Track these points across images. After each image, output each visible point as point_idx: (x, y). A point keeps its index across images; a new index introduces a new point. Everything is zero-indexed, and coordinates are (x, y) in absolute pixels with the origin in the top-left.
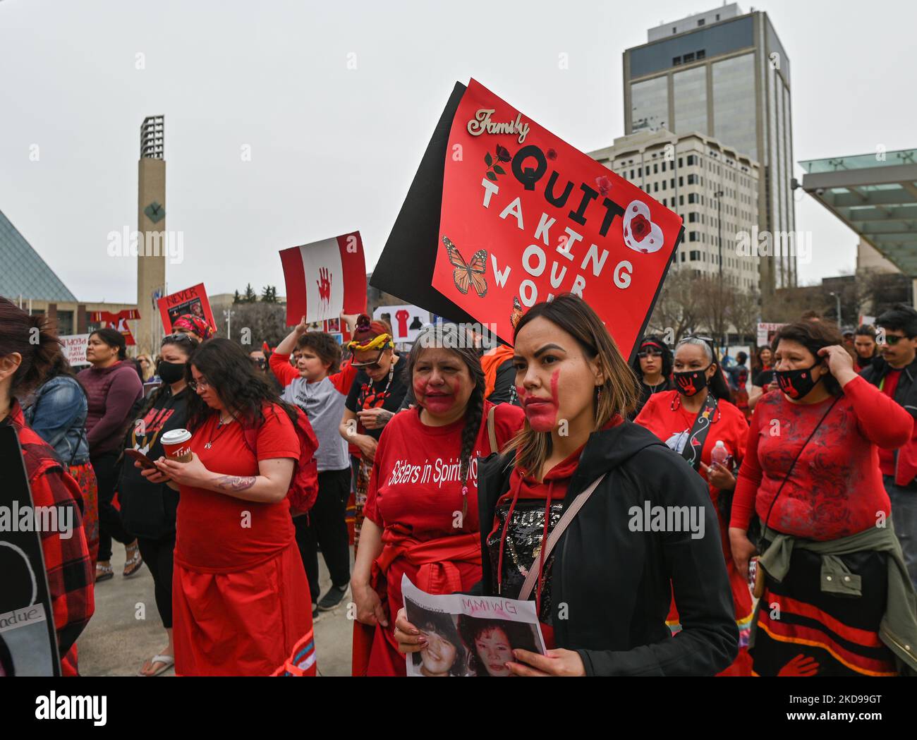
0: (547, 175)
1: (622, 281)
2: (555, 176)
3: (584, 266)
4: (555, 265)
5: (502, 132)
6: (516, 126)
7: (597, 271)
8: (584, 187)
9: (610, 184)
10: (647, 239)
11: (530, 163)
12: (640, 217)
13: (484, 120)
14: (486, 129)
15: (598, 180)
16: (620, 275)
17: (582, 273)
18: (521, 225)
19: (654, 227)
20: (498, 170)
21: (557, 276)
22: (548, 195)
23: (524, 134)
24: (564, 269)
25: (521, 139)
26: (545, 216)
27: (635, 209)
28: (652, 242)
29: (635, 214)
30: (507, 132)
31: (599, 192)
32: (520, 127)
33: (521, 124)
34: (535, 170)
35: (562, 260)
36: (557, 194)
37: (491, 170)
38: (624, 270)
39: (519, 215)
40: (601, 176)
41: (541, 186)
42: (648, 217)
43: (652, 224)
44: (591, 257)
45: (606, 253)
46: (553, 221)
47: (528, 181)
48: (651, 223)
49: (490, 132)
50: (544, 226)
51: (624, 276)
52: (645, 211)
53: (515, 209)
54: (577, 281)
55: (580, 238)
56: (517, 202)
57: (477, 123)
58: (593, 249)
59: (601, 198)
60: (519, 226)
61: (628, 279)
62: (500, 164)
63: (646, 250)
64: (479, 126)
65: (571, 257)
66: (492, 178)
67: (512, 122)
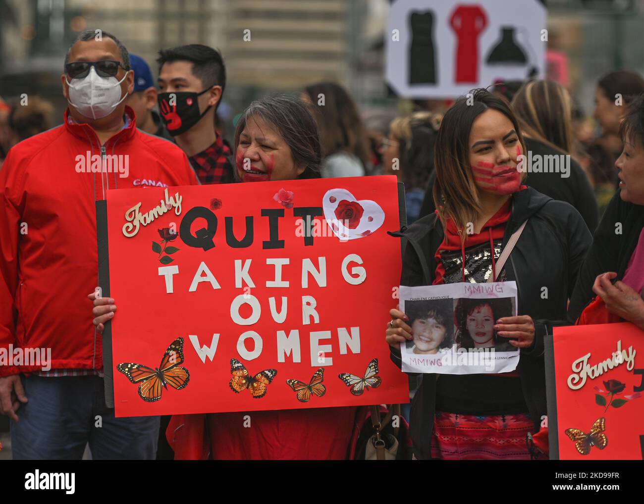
0: (221, 225)
1: (356, 276)
2: (229, 221)
3: (305, 284)
4: (272, 301)
5: (157, 217)
6: (167, 202)
7: (322, 281)
8: (264, 213)
9: (291, 193)
10: (364, 219)
11: (199, 224)
12: (344, 203)
13: (135, 218)
14: (141, 224)
15: (276, 197)
16: (350, 271)
17: (306, 292)
18: (216, 285)
19: (363, 203)
20: (169, 251)
21: (279, 310)
22: (232, 242)
23: (179, 203)
24: (285, 300)
25: (178, 211)
26: (238, 263)
27: (332, 200)
28: (371, 219)
29: (336, 205)
30: (161, 214)
31: (283, 207)
32: (172, 201)
33: (171, 198)
34: (206, 228)
35: (278, 293)
36: (240, 235)
37: (164, 254)
38: (352, 264)
39: (211, 278)
40: (278, 192)
41: (219, 239)
42: (351, 198)
43: (361, 202)
44: (309, 273)
45: (322, 261)
46: (248, 262)
47: (204, 242)
48: (358, 202)
49: (145, 225)
50: (242, 272)
51: (355, 270)
52: (344, 194)
53: (204, 274)
54: (304, 303)
55: (286, 261)
56: (203, 266)
57: (130, 225)
58: (307, 265)
59: (289, 212)
60: (215, 288)
61: (362, 272)
62: (170, 244)
63: (368, 231)
64: (133, 225)
65: (286, 284)
66: (167, 262)
67: (162, 202)
